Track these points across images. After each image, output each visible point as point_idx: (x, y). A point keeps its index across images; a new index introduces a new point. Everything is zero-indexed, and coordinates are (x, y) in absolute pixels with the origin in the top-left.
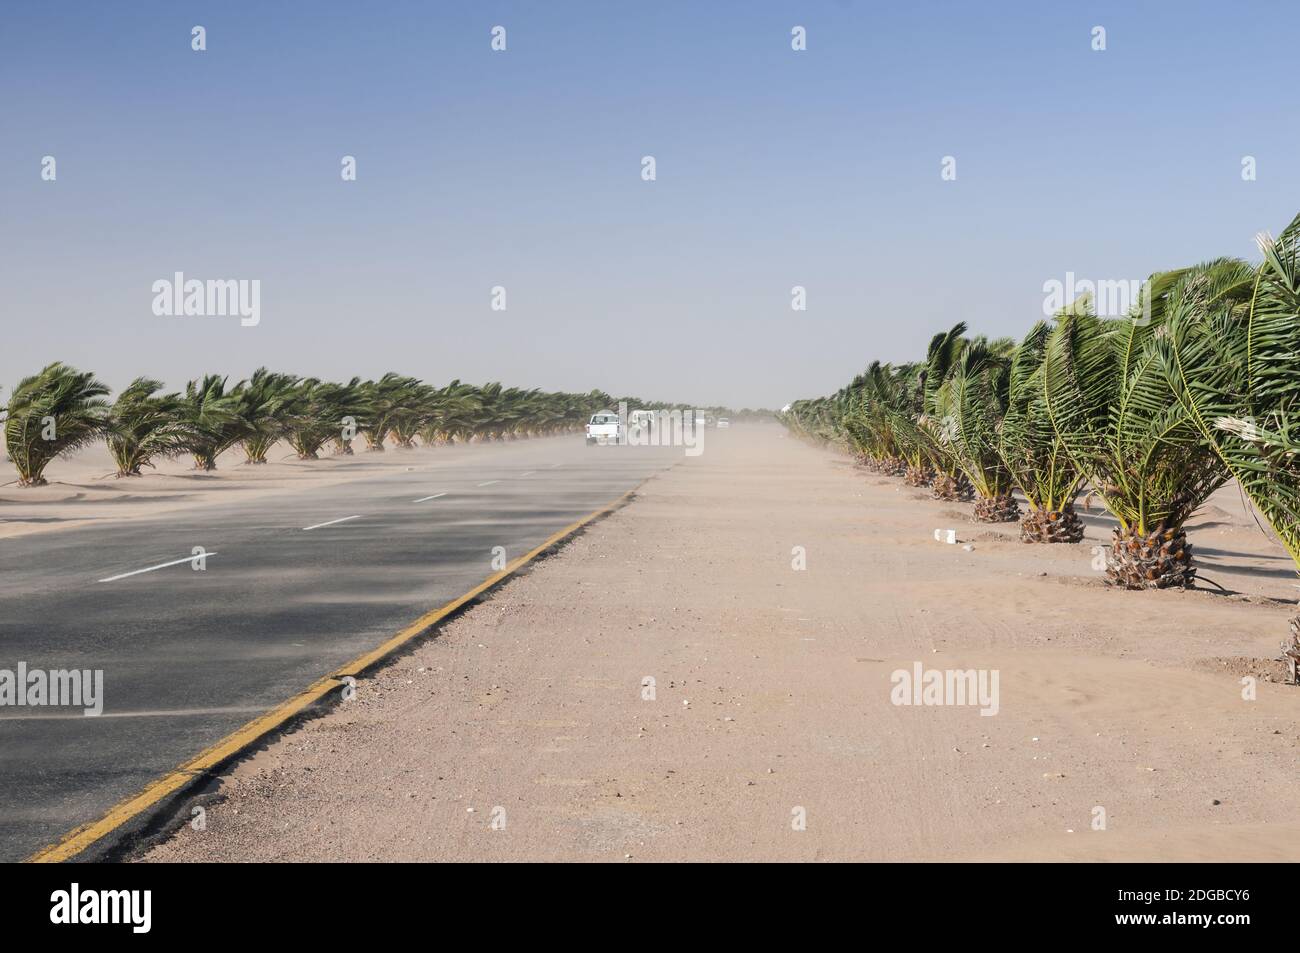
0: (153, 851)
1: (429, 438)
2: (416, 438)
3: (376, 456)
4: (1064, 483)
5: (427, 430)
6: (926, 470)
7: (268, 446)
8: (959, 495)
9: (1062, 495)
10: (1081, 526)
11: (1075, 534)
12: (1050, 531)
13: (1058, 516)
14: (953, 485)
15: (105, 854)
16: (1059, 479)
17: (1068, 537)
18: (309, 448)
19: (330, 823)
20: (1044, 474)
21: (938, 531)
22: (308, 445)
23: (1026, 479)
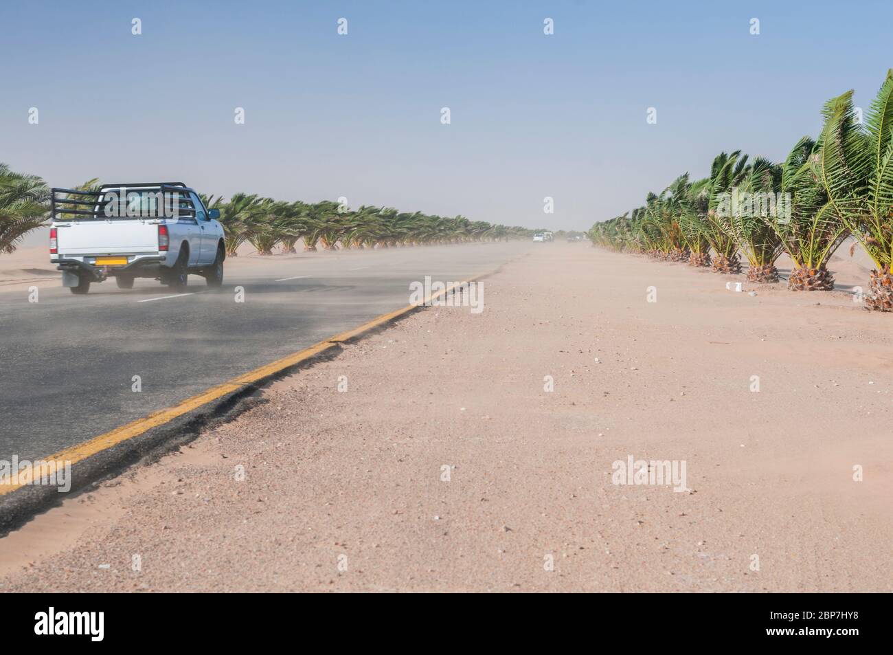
0: (221, 427)
1: (347, 244)
2: (338, 243)
3: (312, 254)
4: (820, 248)
5: (345, 238)
6: (704, 255)
7: (239, 244)
8: (731, 270)
9: (819, 257)
10: (832, 280)
11: (828, 286)
12: (810, 283)
13: (816, 272)
14: (727, 262)
15: (186, 425)
16: (816, 246)
17: (823, 287)
18: (266, 246)
19: (355, 415)
20: (806, 242)
21: (729, 283)
22: (265, 245)
23: (792, 246)
